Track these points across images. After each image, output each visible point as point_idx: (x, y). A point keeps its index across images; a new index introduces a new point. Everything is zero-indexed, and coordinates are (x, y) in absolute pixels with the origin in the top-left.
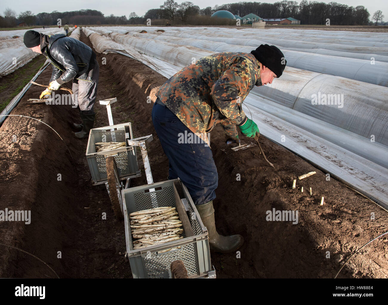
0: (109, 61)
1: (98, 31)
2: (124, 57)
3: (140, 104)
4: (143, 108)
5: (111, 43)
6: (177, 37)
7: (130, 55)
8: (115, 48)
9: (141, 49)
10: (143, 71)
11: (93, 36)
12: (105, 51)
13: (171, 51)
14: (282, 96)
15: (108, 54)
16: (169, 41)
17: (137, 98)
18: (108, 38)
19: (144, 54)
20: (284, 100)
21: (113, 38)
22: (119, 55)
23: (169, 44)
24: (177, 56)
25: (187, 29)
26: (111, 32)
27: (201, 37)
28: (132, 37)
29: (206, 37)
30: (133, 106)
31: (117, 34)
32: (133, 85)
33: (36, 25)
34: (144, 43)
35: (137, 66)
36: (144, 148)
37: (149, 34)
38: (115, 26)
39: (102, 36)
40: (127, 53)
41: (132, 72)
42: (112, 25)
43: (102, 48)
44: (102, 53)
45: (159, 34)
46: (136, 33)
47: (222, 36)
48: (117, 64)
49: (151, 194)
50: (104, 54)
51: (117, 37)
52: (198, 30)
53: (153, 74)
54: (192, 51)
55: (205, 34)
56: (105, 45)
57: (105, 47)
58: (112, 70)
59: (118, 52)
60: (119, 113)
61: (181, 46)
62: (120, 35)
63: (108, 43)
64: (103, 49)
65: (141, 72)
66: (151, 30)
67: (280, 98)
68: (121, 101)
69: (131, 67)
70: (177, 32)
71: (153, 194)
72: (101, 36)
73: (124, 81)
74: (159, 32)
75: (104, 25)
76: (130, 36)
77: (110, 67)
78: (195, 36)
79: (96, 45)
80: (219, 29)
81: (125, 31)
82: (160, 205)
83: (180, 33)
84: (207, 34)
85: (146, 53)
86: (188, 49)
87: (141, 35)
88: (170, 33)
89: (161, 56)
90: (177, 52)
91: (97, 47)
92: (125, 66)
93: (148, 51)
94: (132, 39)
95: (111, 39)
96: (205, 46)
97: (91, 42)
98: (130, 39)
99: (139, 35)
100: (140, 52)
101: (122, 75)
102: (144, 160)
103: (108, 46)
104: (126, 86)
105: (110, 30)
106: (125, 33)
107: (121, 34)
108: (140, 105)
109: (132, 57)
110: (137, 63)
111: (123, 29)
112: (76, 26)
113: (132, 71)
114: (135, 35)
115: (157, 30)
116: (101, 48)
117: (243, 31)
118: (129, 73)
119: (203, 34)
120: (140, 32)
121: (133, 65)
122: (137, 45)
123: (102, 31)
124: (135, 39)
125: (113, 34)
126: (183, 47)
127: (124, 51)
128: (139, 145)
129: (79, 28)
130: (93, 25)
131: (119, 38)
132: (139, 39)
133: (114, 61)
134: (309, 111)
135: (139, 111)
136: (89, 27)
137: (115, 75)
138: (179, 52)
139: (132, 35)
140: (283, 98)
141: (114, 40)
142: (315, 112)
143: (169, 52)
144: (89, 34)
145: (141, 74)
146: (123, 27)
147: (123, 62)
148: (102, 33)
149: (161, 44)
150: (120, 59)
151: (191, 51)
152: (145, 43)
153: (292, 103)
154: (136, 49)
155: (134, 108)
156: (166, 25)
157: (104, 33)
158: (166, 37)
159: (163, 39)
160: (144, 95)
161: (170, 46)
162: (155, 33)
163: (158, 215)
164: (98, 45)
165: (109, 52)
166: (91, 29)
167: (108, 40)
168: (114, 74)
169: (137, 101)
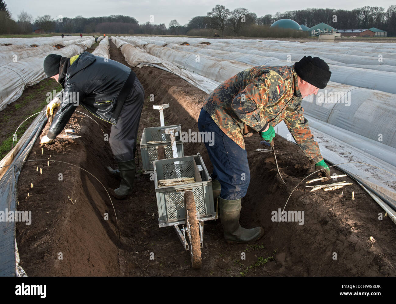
0: (144, 74)
1: (131, 42)
2: (161, 70)
3: (174, 114)
4: (177, 117)
5: (147, 55)
6: (224, 51)
7: (167, 68)
8: (151, 62)
9: (180, 63)
10: (180, 84)
11: (125, 47)
12: (139, 64)
13: (214, 66)
14: (318, 110)
15: (143, 67)
16: (213, 55)
17: (172, 110)
18: (143, 50)
19: (184, 69)
20: (320, 113)
21: (148, 50)
22: (154, 68)
23: (211, 59)
24: (219, 72)
25: (239, 42)
26: (146, 43)
27: (251, 51)
28: (171, 50)
29: (257, 51)
30: (167, 117)
31: (154, 46)
32: (168, 97)
33: (55, 32)
34: (183, 57)
35: (174, 80)
36: (173, 135)
37: (191, 46)
38: (152, 36)
39: (136, 47)
40: (163, 67)
41: (168, 85)
42: (148, 35)
43: (136, 61)
44: (136, 66)
45: (203, 47)
46: (176, 45)
47: (277, 50)
48: (153, 77)
49: (176, 166)
50: (139, 67)
51: (154, 50)
52: (251, 43)
53: (190, 87)
54: (236, 65)
55: (257, 48)
56: (140, 58)
57: (140, 59)
58: (146, 84)
59: (153, 65)
60: (152, 123)
61: (224, 60)
62: (157, 47)
63: (143, 56)
64: (138, 61)
65: (177, 85)
66: (194, 41)
67: (316, 112)
68: (155, 113)
69: (167, 80)
70: (225, 45)
71: (177, 166)
72: (134, 48)
73: (159, 95)
74: (203, 44)
75: (138, 35)
76: (169, 49)
77: (145, 81)
78: (245, 50)
79: (129, 58)
80: (277, 42)
81: (164, 43)
82: (182, 176)
83: (228, 47)
84: (260, 48)
85: (185, 67)
86: (231, 63)
87: (182, 48)
88: (217, 46)
89: (202, 72)
90: (220, 67)
91: (130, 60)
92: (162, 79)
93: (188, 66)
94: (171, 52)
95: (147, 51)
96: (254, 61)
97: (123, 55)
98: (168, 51)
99: (179, 48)
100: (179, 67)
101: (158, 88)
102: (172, 144)
103: (143, 59)
104: (161, 99)
105: (145, 41)
106: (163, 44)
107: (158, 45)
108: (174, 116)
109: (169, 71)
110: (175, 77)
111: (161, 40)
112: (104, 35)
113: (168, 83)
114: (175, 48)
115: (201, 42)
116: (134, 62)
117: (305, 44)
118: (164, 86)
119: (255, 48)
120: (181, 44)
121: (170, 78)
122: (176, 59)
123: (136, 41)
124: (174, 52)
125: (149, 46)
126: (226, 61)
127: (160, 64)
128: (169, 133)
129: (107, 37)
130: (125, 34)
131: (156, 50)
132: (179, 52)
133: (150, 74)
134: (341, 123)
135: (172, 121)
136: (120, 36)
137: (150, 89)
138: (221, 67)
139: (172, 48)
140: (319, 111)
141: (149, 53)
142: (346, 124)
143: (211, 67)
144: (120, 45)
145: (177, 87)
146: (161, 38)
147: (159, 75)
148: (135, 44)
149: (203, 58)
150: (156, 72)
151: (234, 65)
152: (186, 56)
153: (327, 117)
154: (175, 63)
155: (168, 119)
156: (214, 37)
157: (138, 45)
158: (210, 51)
159: (207, 53)
160: (178, 106)
161: (213, 61)
162: (199, 46)
163: (180, 182)
164: (132, 57)
165: (144, 65)
166: (121, 39)
167: (143, 52)
168: (149, 87)
169: (171, 112)
